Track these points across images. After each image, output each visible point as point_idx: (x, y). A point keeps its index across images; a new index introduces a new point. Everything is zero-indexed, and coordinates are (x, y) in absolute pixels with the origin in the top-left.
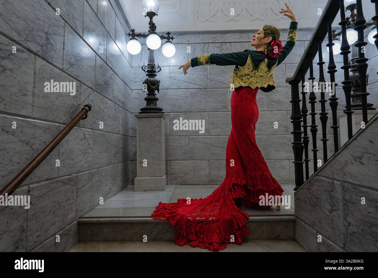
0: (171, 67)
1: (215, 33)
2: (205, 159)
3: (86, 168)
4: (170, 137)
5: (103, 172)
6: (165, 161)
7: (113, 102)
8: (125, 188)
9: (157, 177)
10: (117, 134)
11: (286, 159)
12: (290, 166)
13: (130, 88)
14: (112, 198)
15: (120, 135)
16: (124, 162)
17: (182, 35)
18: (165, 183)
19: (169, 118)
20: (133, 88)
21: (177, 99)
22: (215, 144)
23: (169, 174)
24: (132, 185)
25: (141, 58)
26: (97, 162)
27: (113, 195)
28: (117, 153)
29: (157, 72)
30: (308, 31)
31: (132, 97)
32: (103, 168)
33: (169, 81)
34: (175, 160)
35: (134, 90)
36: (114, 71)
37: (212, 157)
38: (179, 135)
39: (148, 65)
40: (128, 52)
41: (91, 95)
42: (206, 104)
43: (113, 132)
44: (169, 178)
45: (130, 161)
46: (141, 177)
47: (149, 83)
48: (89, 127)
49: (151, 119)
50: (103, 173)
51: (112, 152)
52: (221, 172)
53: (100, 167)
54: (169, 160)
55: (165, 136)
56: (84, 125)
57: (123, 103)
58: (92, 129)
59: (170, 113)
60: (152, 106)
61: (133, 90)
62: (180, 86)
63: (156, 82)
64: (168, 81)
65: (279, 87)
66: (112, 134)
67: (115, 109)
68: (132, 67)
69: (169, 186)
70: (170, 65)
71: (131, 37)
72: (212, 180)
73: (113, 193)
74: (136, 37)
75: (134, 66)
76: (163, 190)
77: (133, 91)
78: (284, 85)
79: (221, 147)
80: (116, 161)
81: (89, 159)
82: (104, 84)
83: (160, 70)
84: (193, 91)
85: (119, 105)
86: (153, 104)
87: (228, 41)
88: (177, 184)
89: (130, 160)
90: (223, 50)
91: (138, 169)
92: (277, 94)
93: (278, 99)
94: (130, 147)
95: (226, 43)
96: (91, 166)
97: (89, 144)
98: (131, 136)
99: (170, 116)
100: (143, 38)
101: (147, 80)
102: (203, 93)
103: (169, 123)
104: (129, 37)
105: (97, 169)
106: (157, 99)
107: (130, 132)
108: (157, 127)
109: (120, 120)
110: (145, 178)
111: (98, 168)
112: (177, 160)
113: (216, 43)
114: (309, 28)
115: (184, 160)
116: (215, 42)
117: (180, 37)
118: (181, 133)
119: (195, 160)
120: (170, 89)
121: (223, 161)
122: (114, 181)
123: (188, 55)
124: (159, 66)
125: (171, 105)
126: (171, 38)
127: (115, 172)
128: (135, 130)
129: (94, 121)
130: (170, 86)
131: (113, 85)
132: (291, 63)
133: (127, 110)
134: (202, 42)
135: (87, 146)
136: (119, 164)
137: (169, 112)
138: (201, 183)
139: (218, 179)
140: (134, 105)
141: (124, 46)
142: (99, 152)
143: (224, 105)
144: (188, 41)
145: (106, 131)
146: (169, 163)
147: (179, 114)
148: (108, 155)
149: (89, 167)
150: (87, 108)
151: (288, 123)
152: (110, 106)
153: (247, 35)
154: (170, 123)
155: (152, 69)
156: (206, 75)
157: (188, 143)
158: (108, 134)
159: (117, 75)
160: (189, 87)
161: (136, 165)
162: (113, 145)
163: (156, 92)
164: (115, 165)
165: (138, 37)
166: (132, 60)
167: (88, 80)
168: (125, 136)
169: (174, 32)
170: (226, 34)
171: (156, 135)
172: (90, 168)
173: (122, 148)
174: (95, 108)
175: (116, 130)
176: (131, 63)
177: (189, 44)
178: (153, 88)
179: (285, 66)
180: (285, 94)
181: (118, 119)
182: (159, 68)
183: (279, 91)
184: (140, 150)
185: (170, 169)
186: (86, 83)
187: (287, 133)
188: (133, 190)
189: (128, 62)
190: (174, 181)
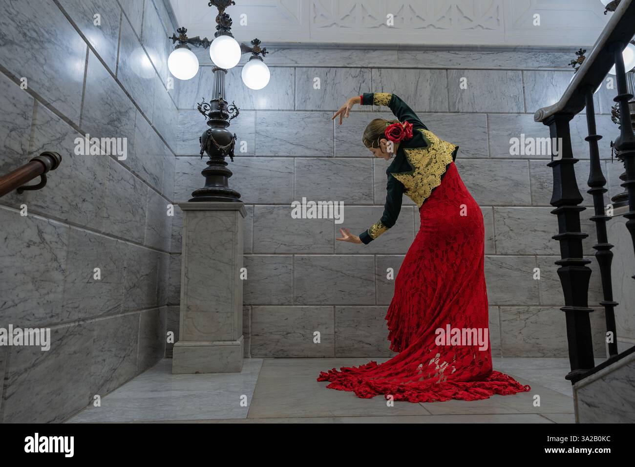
0: (260, 112)
1: (348, 49)
2: (327, 303)
3: (41, 319)
4: (253, 255)
5: (93, 330)
6: (242, 307)
7: (129, 169)
8: (152, 366)
9: (224, 341)
10: (137, 243)
11: (494, 304)
12: (502, 319)
13: (171, 150)
14: (117, 391)
15: (145, 246)
16: (153, 308)
17: (284, 49)
18: (241, 354)
19: (252, 215)
20: (178, 152)
21: (271, 177)
22: (348, 272)
23: (250, 335)
24: (168, 358)
25: (198, 91)
26: (76, 305)
27: (121, 385)
28: (135, 286)
29: (230, 117)
30: (530, 52)
31: (177, 171)
32: (94, 320)
33: (255, 141)
34: (264, 305)
35: (181, 156)
36: (134, 103)
37: (342, 298)
38: (273, 251)
39: (212, 102)
40: (170, 73)
41: (66, 137)
42: (329, 188)
43: (127, 238)
44: (250, 344)
45: (166, 306)
46: (187, 341)
47: (212, 138)
48: (58, 216)
49: (214, 213)
50: (95, 333)
51: (121, 283)
52: (360, 330)
53: (87, 319)
54: (250, 305)
55: (244, 254)
56: (42, 207)
57: (154, 179)
58: (66, 222)
59: (256, 206)
60: (217, 187)
61: (178, 156)
62: (277, 150)
63: (229, 138)
64: (253, 141)
65: (477, 158)
66: (123, 242)
67: (135, 186)
68: (178, 109)
69: (250, 360)
70: (257, 108)
71: (177, 42)
72: (341, 347)
73: (122, 379)
74: (188, 44)
75: (183, 108)
76: (238, 370)
77: (178, 159)
78: (487, 155)
79: (361, 278)
80: (132, 304)
81: (51, 297)
82: (108, 124)
83: (237, 113)
84: (304, 161)
85: (144, 181)
86: (220, 182)
87: (375, 66)
88: (266, 356)
89: (166, 303)
90: (365, 81)
91: (181, 323)
92: (473, 172)
93: (474, 182)
94: (167, 276)
95: (370, 69)
96: (57, 314)
97: (56, 259)
98: (170, 251)
99: (255, 212)
100: (204, 47)
101: (209, 131)
102: (325, 166)
103: (252, 226)
104: (174, 43)
105: (77, 324)
106: (229, 174)
107: (170, 243)
108: (228, 230)
109: (145, 213)
110: (198, 344)
111: (79, 320)
112: (268, 305)
113: (351, 68)
114: (531, 48)
115: (282, 305)
116: (348, 66)
117: (280, 53)
118: (276, 247)
119: (306, 305)
120: (257, 156)
121: (363, 308)
122: (125, 350)
123: (295, 90)
124: (234, 106)
125: (257, 189)
126: (261, 52)
127: (129, 329)
128: (180, 240)
129: (74, 203)
130: (257, 150)
131: (130, 131)
132: (499, 113)
133: (163, 196)
134: (323, 65)
135: (49, 264)
136: (139, 312)
137: (254, 204)
138: (318, 355)
139: (353, 346)
140: (178, 188)
141: (161, 60)
142: (86, 280)
143: (367, 191)
144: (294, 62)
145: (107, 232)
146: (250, 311)
147: (274, 207)
148: (111, 290)
149: (52, 316)
150: (48, 161)
151: (496, 232)
152: (122, 178)
153: (412, 56)
154: (254, 226)
155: (219, 111)
156: (331, 130)
157: (292, 268)
158: (113, 241)
159: (143, 114)
160: (295, 153)
161: (178, 315)
162: (125, 265)
163: (227, 159)
164: (129, 313)
165: (192, 43)
166: (179, 95)
167: (59, 99)
168: (158, 251)
169: (268, 43)
170: (372, 51)
171: (226, 250)
172: (55, 320)
173: (147, 275)
174: (77, 172)
175: (135, 234)
176: (176, 101)
177: (296, 68)
178: (221, 149)
179: (488, 117)
180: (488, 172)
181: (140, 210)
182: (235, 111)
183: (477, 166)
184: (188, 281)
185: (252, 323)
186: (54, 105)
187: (495, 251)
188: (169, 370)
189: (171, 97)
190: (261, 349)
